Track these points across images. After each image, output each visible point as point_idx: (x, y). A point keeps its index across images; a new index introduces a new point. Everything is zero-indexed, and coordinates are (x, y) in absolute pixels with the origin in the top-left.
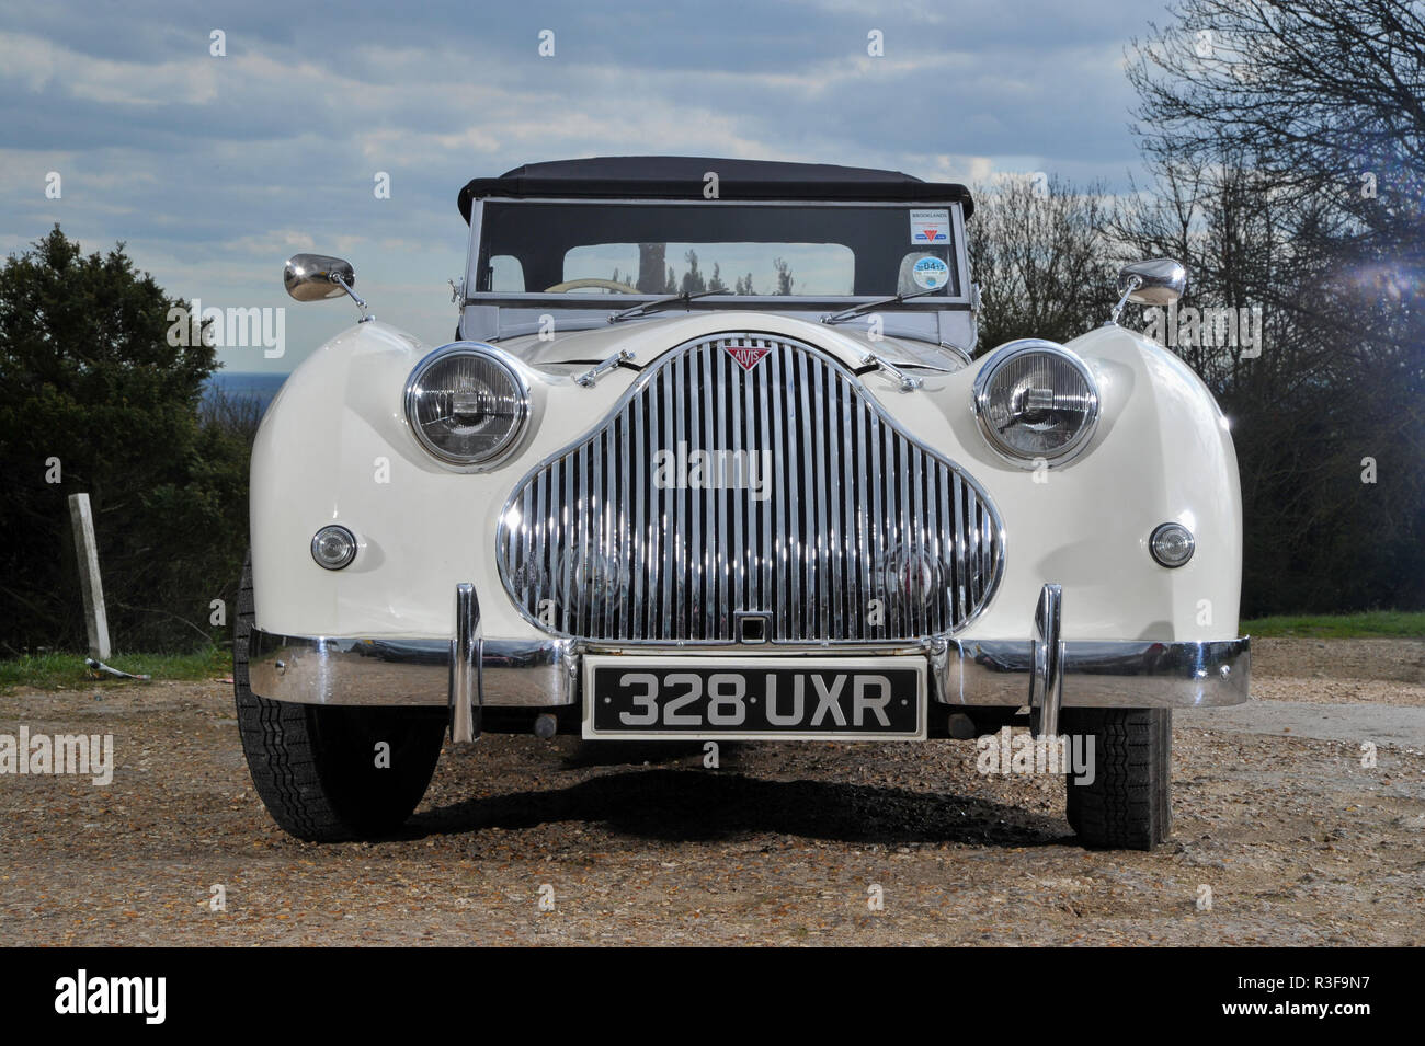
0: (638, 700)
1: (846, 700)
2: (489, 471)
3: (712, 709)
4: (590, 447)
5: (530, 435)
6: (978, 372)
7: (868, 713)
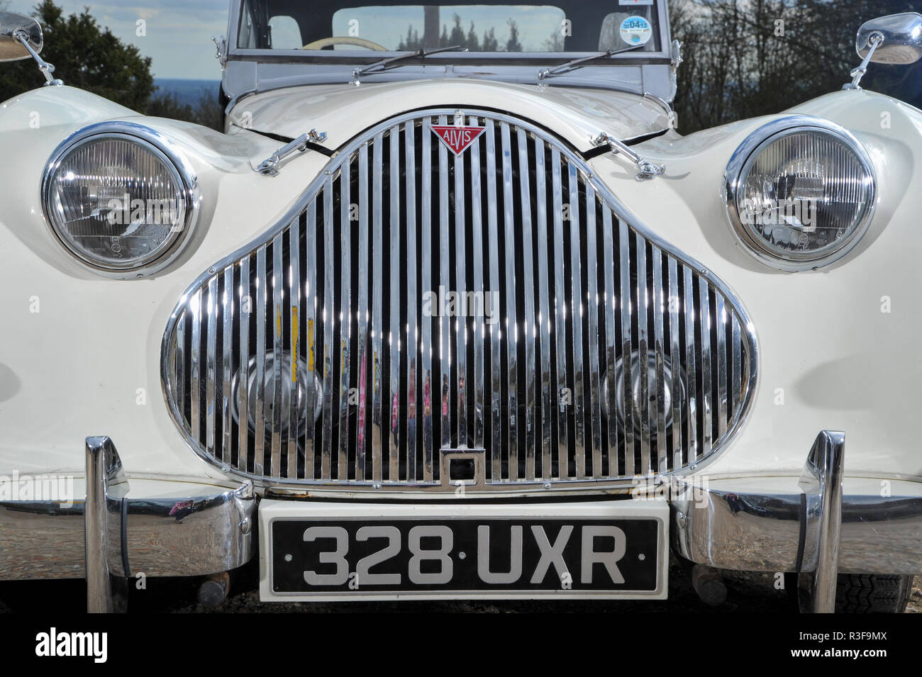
0: (325, 557)
1: (572, 555)
2: (152, 276)
3: (414, 566)
4: (270, 250)
5: (199, 235)
6: (730, 156)
7: (599, 569)
